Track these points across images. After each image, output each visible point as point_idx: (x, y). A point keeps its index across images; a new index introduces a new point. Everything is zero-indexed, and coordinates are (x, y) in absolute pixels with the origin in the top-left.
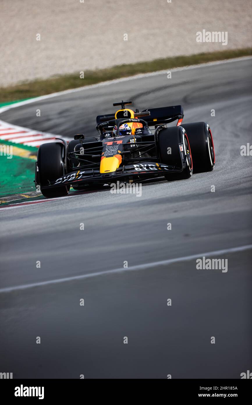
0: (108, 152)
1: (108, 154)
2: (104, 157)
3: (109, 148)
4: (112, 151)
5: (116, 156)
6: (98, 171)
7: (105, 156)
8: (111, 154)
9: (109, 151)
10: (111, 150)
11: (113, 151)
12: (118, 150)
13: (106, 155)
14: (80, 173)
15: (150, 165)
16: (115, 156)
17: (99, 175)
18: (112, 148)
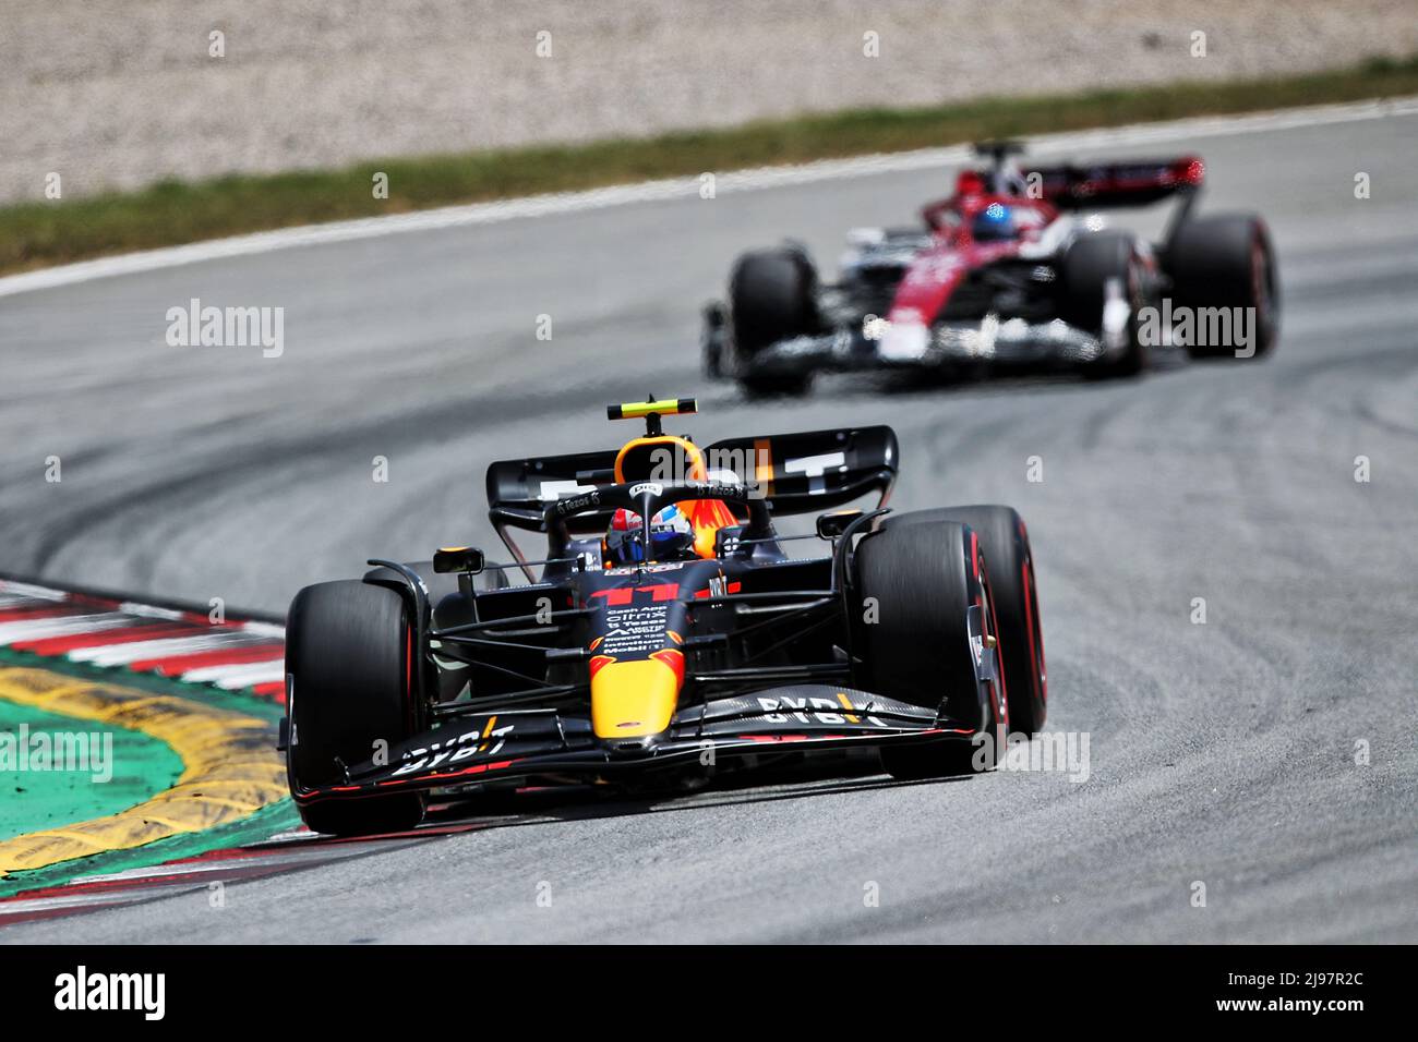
0: (619, 635)
1: (621, 647)
2: (607, 661)
3: (622, 615)
4: (642, 634)
5: (660, 657)
6: (581, 725)
7: (608, 655)
8: (637, 646)
9: (623, 633)
10: (631, 626)
11: (644, 630)
12: (667, 627)
13: (615, 650)
14: (494, 733)
15: (817, 703)
16: (656, 656)
17: (589, 742)
18: (634, 619)
